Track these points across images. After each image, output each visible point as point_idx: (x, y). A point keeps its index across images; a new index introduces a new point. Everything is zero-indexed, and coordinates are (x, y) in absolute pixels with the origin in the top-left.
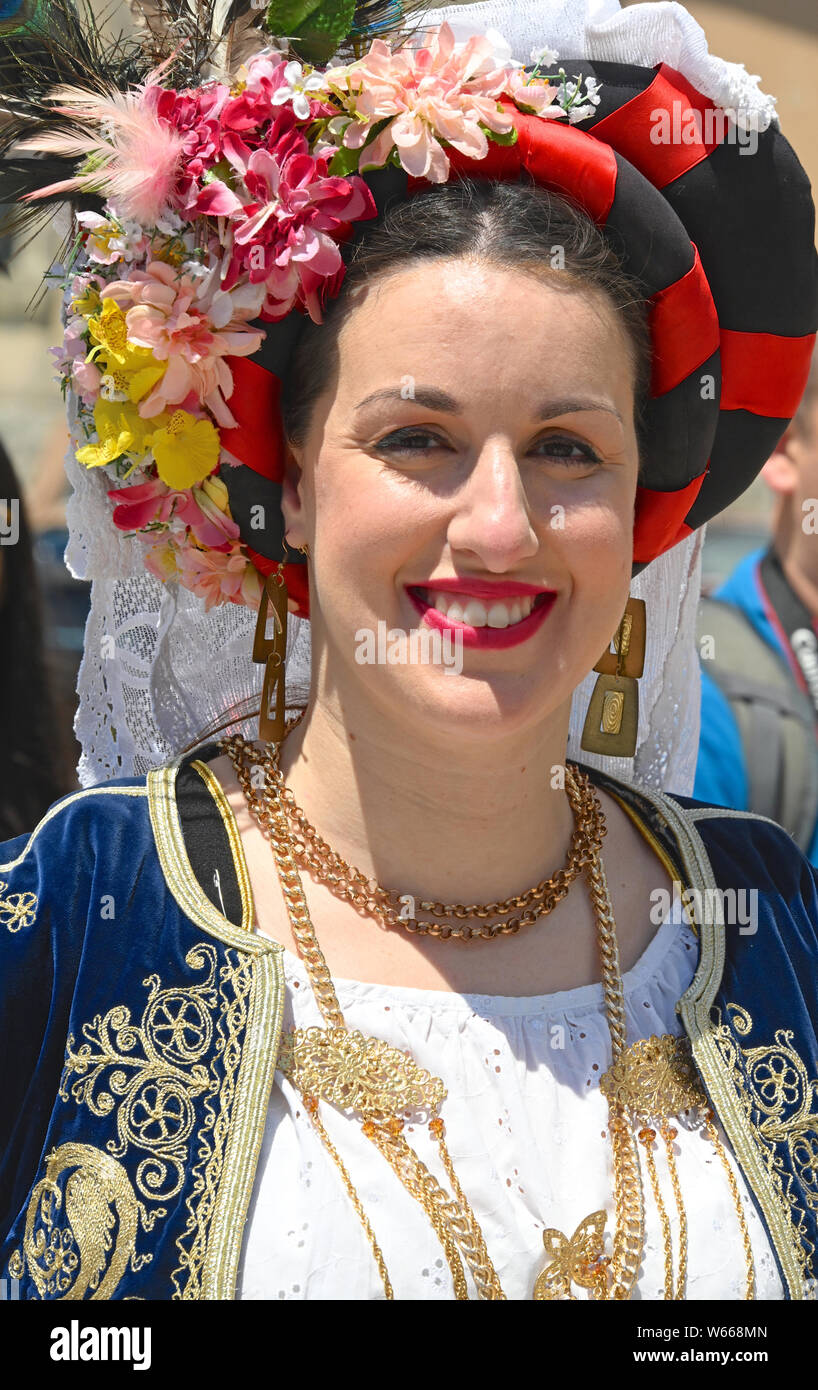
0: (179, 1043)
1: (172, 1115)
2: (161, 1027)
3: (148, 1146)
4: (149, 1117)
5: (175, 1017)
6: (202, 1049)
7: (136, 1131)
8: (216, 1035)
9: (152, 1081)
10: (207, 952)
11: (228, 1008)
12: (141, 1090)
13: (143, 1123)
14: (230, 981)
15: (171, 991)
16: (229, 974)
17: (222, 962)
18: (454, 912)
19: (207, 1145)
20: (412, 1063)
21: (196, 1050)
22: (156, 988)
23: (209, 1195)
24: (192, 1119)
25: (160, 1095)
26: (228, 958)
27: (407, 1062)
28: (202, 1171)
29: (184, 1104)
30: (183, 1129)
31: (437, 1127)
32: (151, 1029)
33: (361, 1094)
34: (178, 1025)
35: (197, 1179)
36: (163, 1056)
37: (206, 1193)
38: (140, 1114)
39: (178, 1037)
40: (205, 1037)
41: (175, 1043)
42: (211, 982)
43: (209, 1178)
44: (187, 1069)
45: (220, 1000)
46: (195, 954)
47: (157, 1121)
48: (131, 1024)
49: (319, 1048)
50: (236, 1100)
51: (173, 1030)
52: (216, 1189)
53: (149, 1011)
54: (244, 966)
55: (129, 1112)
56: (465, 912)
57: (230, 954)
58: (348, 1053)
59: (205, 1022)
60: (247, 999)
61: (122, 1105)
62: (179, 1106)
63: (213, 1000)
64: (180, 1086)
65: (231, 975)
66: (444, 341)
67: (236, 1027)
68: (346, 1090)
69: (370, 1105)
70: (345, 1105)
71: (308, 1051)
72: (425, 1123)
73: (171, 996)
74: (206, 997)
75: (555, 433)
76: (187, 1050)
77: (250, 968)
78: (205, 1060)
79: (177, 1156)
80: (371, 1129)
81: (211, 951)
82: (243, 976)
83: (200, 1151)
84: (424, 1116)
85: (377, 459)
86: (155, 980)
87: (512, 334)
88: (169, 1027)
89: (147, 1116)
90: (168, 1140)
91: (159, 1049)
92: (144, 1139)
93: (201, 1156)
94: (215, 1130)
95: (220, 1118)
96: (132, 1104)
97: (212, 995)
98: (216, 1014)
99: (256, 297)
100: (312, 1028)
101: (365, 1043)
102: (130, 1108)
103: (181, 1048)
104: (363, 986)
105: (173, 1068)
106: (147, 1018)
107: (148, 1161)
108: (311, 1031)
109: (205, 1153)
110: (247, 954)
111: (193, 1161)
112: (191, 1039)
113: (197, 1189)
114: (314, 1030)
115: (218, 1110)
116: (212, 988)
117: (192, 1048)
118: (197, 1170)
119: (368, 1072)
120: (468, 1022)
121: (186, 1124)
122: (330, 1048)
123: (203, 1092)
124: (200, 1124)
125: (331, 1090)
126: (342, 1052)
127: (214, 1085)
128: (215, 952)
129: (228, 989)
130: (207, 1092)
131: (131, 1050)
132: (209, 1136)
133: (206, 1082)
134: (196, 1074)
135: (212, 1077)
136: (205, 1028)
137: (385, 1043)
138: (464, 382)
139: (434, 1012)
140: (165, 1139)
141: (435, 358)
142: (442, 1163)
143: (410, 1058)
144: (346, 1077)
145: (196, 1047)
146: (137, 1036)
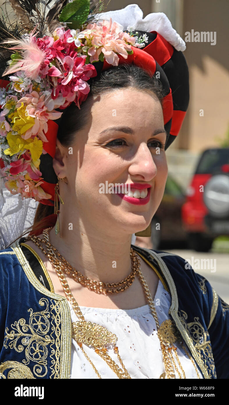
0: (40, 329)
1: (42, 351)
2: (35, 324)
3: (36, 361)
4: (35, 352)
5: (38, 321)
6: (47, 330)
7: (32, 356)
8: (51, 326)
9: (35, 341)
10: (45, 301)
11: (54, 318)
12: (31, 344)
13: (34, 354)
14: (54, 309)
15: (36, 313)
16: (53, 307)
17: (50, 304)
18: (108, 285)
19: (54, 359)
20: (107, 330)
21: (45, 331)
22: (31, 313)
23: (57, 375)
24: (47, 352)
25: (37, 345)
26: (52, 302)
27: (105, 330)
28: (53, 367)
29: (44, 347)
30: (45, 355)
31: (116, 349)
32: (32, 325)
33: (93, 341)
34: (39, 323)
35: (52, 370)
36: (36, 333)
37: (56, 374)
38: (32, 351)
39: (40, 327)
40: (47, 327)
41: (39, 329)
42: (47, 310)
43: (56, 370)
44: (44, 337)
45: (51, 315)
46: (41, 301)
47: (37, 353)
48: (26, 324)
49: (80, 328)
50: (61, 346)
51: (38, 325)
52: (59, 373)
53: (31, 319)
54: (57, 304)
55: (29, 351)
56: (111, 286)
57: (52, 301)
58: (88, 328)
59: (47, 322)
60: (60, 314)
61: (26, 349)
62: (43, 348)
63: (48, 315)
64: (42, 342)
65: (54, 307)
66: (129, 113)
67: (58, 323)
68: (89, 340)
69: (96, 344)
70: (89, 344)
71: (77, 329)
72: (112, 349)
73: (36, 315)
74: (46, 314)
75: (154, 140)
76: (43, 331)
77: (59, 305)
78: (49, 334)
79: (44, 363)
80: (97, 351)
81: (46, 300)
82: (58, 308)
83: (52, 362)
84: (111, 346)
85: (107, 149)
86: (31, 310)
87: (147, 110)
88: (37, 324)
89: (34, 352)
90: (41, 359)
91: (35, 331)
92: (34, 359)
93: (52, 363)
94: (56, 355)
95: (56, 351)
96: (29, 348)
97: (48, 314)
98: (50, 319)
99: (62, 101)
100: (77, 321)
101: (92, 325)
102: (29, 349)
103: (41, 330)
104: (87, 308)
105: (40, 337)
106: (30, 322)
107: (36, 365)
108: (77, 322)
109: (53, 362)
110: (57, 301)
111: (49, 364)
112: (44, 328)
113: (53, 373)
114: (78, 322)
115: (55, 349)
116: (48, 312)
117: (44, 330)
118: (52, 367)
119: (94, 334)
120: (117, 318)
121: (45, 354)
122: (83, 327)
123: (50, 343)
124: (50, 353)
125: (85, 340)
126: (86, 328)
127: (53, 341)
128: (48, 301)
129: (54, 311)
130: (51, 343)
131: (27, 332)
132: (54, 356)
133: (50, 340)
134: (47, 338)
135: (52, 339)
136: (47, 324)
137: (98, 325)
138: (135, 125)
139: (108, 315)
140: (40, 358)
141: (126, 118)
142: (119, 360)
143: (105, 329)
144: (88, 336)
145: (45, 330)
146: (28, 327)
